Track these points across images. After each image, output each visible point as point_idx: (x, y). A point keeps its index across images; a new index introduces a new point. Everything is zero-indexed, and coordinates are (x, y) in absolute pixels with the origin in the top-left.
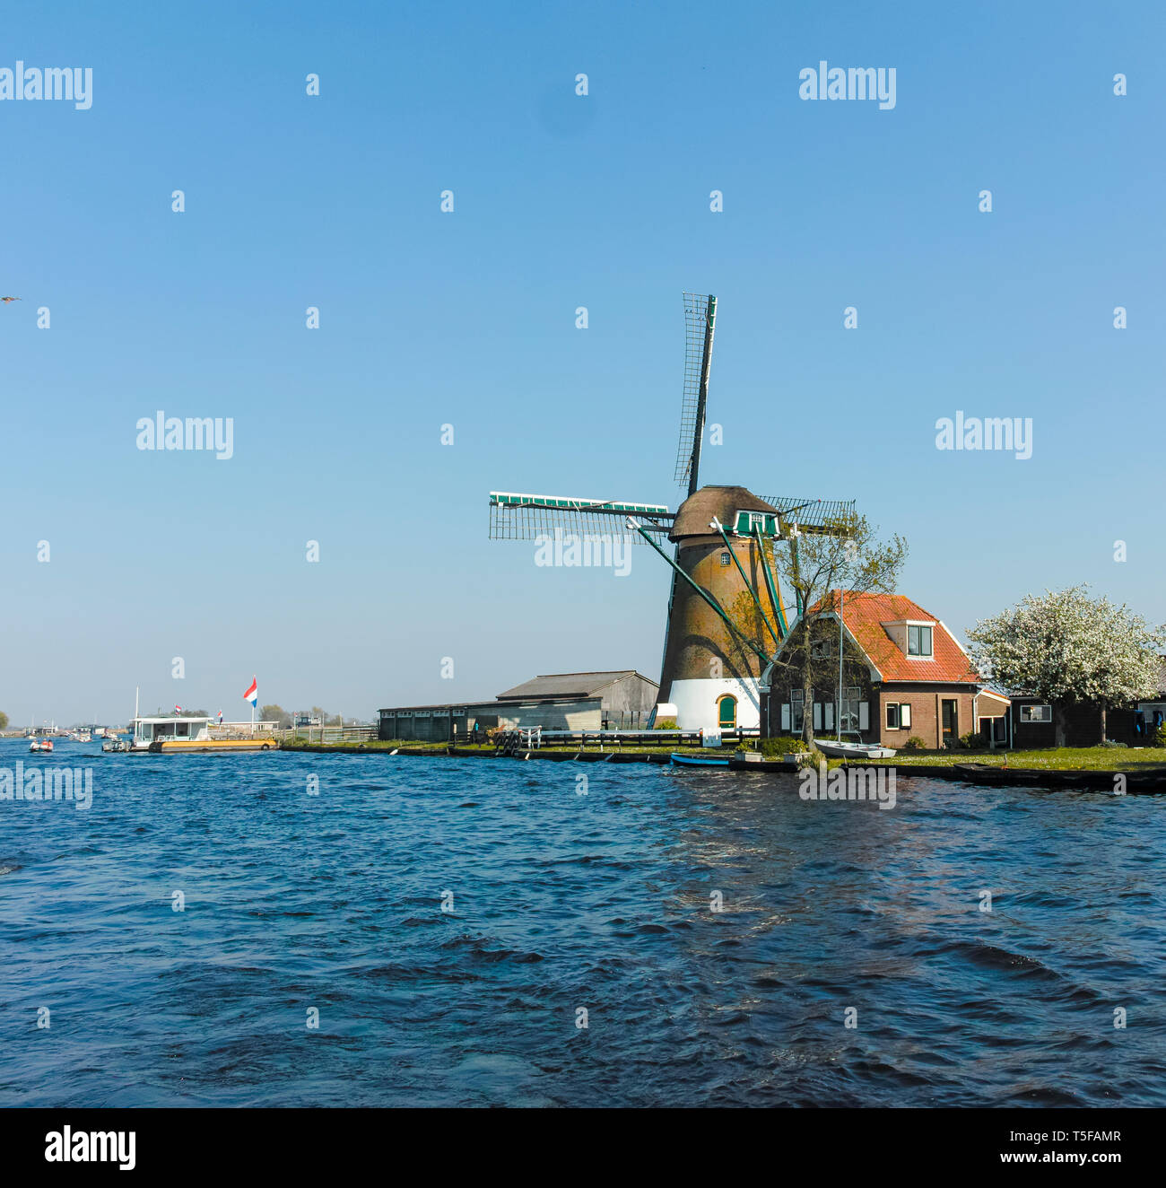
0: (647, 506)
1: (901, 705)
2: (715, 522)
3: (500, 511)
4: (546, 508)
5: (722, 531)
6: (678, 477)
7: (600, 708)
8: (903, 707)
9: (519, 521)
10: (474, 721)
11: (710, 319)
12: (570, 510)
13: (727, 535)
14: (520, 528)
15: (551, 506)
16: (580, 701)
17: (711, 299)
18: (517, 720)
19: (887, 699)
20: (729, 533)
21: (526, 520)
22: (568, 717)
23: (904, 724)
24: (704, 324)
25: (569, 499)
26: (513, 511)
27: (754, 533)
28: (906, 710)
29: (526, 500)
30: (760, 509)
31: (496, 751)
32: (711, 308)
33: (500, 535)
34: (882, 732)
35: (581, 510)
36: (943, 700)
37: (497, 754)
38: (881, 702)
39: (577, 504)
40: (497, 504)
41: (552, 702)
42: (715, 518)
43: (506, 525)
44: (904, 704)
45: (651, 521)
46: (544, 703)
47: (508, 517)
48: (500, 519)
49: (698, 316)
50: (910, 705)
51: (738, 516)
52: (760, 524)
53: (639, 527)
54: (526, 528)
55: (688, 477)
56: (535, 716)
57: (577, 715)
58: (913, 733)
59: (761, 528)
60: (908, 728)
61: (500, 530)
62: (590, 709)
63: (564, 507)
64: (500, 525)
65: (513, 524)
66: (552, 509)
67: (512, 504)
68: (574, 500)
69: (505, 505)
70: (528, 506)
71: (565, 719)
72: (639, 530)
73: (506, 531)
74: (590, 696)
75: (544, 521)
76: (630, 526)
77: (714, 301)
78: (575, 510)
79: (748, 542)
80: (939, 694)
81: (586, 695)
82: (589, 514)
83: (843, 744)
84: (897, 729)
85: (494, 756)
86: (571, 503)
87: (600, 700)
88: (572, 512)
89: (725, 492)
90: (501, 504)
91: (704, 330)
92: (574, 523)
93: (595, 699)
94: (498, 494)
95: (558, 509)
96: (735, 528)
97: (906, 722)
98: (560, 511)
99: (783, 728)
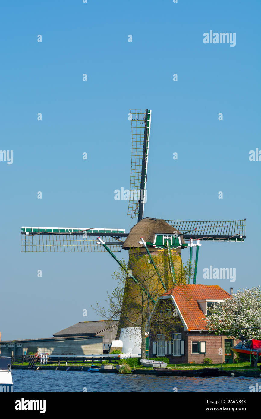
0: (112, 230)
1: (200, 342)
2: (142, 241)
3: (27, 237)
4: (53, 234)
5: (146, 246)
6: (130, 213)
7: (102, 342)
8: (201, 343)
9: (38, 242)
10: (27, 349)
11: (147, 123)
12: (66, 234)
13: (148, 247)
14: (38, 245)
15: (56, 233)
16: (90, 338)
17: (147, 111)
18: (52, 349)
19: (192, 340)
20: (150, 246)
21: (41, 241)
22: (83, 347)
23: (202, 352)
24: (144, 126)
25: (66, 228)
26: (34, 236)
27: (165, 246)
28: (203, 345)
29: (41, 230)
30: (169, 232)
31: (29, 366)
32: (147, 116)
33: (27, 250)
34: (189, 355)
35: (73, 234)
36: (225, 339)
37: (29, 367)
38: (189, 341)
39: (71, 230)
40: (25, 234)
41: (73, 339)
42: (142, 238)
43: (31, 244)
44: (203, 342)
45: (115, 238)
46: (68, 339)
47: (31, 240)
48: (27, 241)
49: (140, 122)
50: (205, 342)
51: (156, 237)
52: (170, 241)
53: (104, 243)
54: (42, 245)
55: (137, 212)
56: (63, 347)
57: (88, 346)
58: (207, 356)
59: (170, 243)
60: (204, 354)
61: (27, 247)
62: (96, 343)
63: (63, 233)
64: (27, 244)
65: (34, 244)
66: (56, 234)
67: (34, 233)
68: (69, 229)
69: (29, 234)
70: (42, 234)
71: (81, 348)
72: (103, 245)
73: (31, 247)
74: (98, 335)
75: (52, 242)
76: (99, 243)
77: (149, 112)
78: (70, 234)
79: (163, 251)
80: (223, 336)
81: (95, 334)
82: (78, 236)
83: (151, 361)
84: (198, 354)
85: (27, 369)
86: (67, 230)
87: (102, 337)
88: (68, 236)
89: (152, 223)
90: (27, 233)
91: (143, 129)
92: (69, 242)
93: (99, 337)
94: (26, 228)
95: (60, 234)
96: (154, 243)
97: (203, 350)
98: (60, 235)
99: (153, 354)
